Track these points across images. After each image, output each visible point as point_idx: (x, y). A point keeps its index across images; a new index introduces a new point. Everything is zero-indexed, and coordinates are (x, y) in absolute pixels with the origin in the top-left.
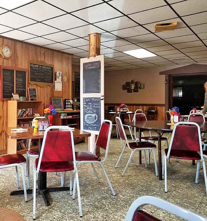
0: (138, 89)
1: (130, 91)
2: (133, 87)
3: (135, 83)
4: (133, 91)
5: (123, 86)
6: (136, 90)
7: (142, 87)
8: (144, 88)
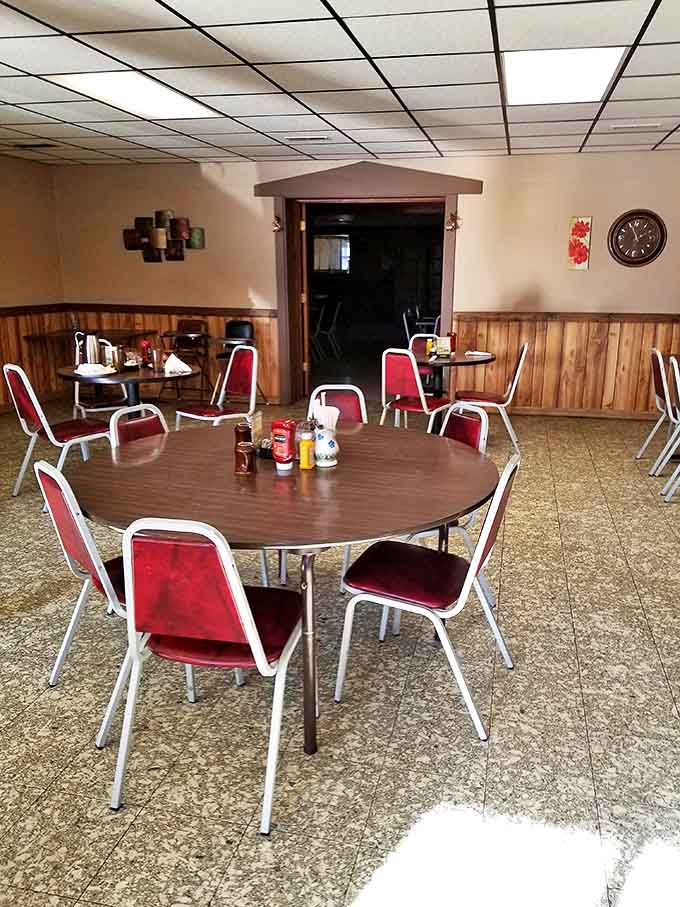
0: (181, 251)
1: (152, 255)
2: (162, 239)
3: (168, 224)
4: (163, 257)
5: (127, 233)
6: (175, 253)
7: (196, 239)
8: (203, 246)
